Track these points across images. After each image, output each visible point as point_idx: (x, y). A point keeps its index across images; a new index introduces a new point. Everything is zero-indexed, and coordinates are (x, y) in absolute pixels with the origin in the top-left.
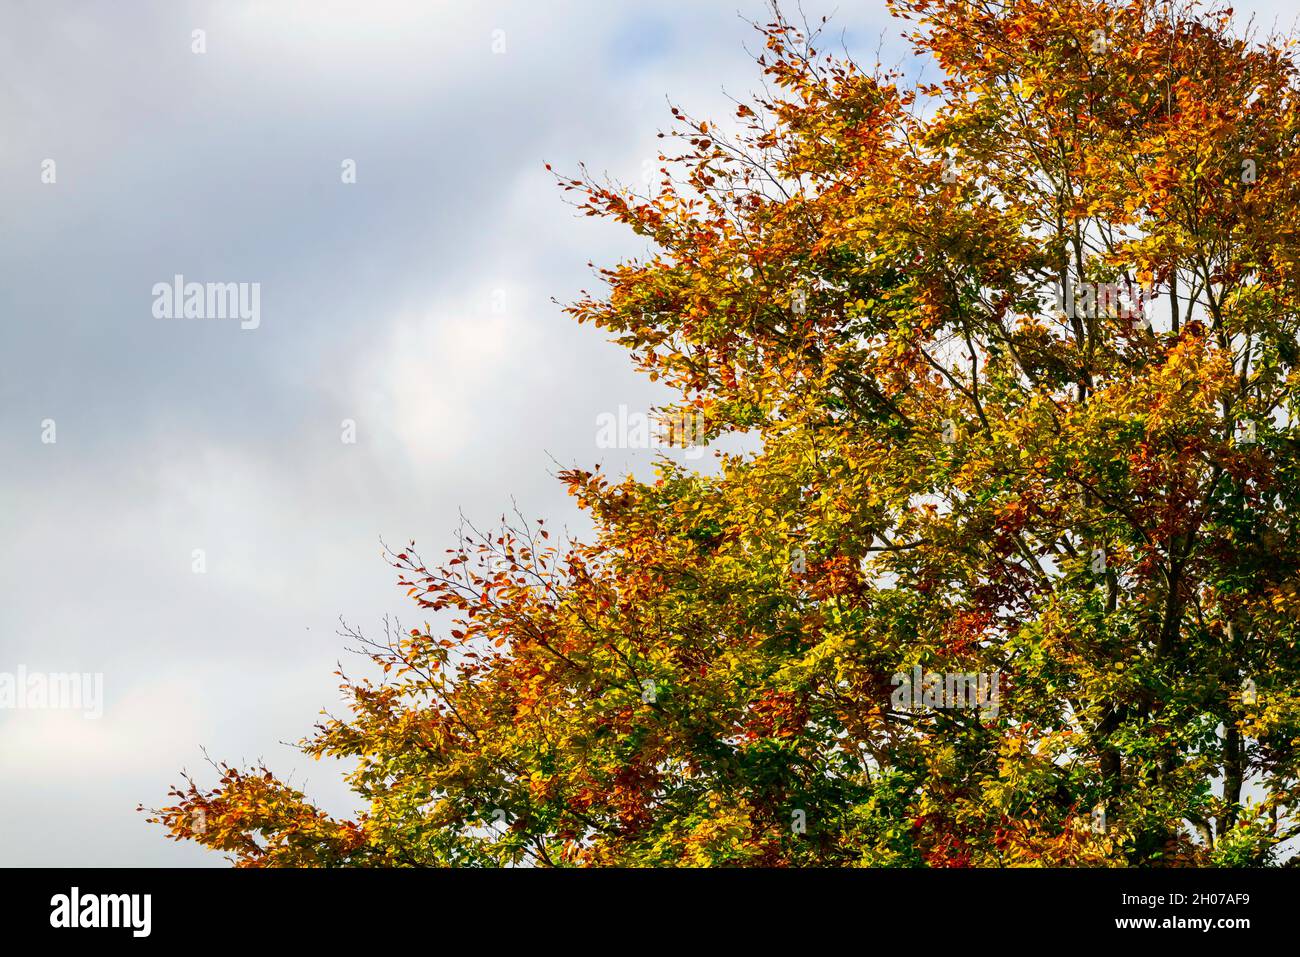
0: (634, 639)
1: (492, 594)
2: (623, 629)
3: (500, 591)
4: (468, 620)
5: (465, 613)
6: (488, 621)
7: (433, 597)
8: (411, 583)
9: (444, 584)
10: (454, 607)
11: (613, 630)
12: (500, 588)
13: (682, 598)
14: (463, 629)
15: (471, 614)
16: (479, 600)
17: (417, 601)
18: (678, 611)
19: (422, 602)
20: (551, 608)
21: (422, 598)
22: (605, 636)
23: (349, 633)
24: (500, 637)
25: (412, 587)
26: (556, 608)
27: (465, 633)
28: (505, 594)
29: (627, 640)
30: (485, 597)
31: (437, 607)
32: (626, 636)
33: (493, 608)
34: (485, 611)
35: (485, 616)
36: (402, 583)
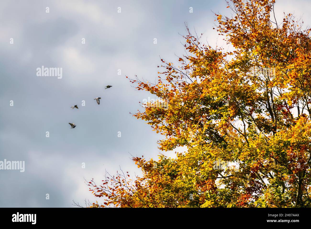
0: (153, 204)
1: (115, 192)
2: (150, 201)
3: (117, 192)
4: (108, 199)
5: (108, 197)
6: (114, 200)
7: (99, 194)
8: (93, 190)
9: (102, 190)
10: (105, 196)
11: (148, 201)
12: (117, 191)
13: (167, 192)
14: (107, 202)
15: (109, 198)
16: (111, 194)
17: (95, 195)
18: (166, 195)
19: (96, 195)
20: (131, 195)
21: (96, 194)
22: (145, 203)
23: (76, 205)
24: (117, 204)
25: (93, 191)
26: (132, 195)
27: (108, 203)
28: (119, 192)
29: (151, 204)
30: (113, 193)
31: (100, 196)
32: (151, 203)
33: (115, 196)
34: (113, 197)
35: (113, 198)
36: (90, 190)
